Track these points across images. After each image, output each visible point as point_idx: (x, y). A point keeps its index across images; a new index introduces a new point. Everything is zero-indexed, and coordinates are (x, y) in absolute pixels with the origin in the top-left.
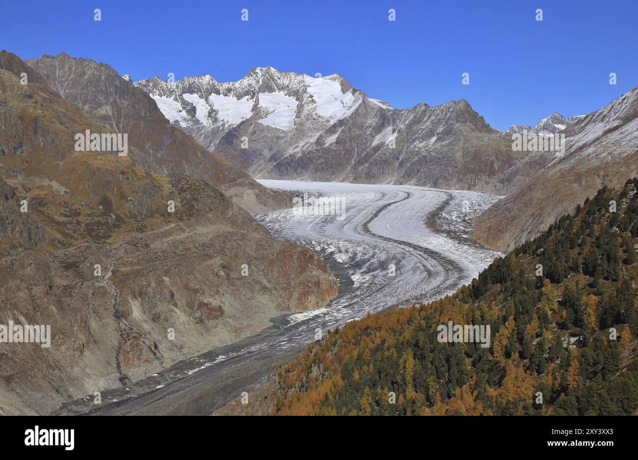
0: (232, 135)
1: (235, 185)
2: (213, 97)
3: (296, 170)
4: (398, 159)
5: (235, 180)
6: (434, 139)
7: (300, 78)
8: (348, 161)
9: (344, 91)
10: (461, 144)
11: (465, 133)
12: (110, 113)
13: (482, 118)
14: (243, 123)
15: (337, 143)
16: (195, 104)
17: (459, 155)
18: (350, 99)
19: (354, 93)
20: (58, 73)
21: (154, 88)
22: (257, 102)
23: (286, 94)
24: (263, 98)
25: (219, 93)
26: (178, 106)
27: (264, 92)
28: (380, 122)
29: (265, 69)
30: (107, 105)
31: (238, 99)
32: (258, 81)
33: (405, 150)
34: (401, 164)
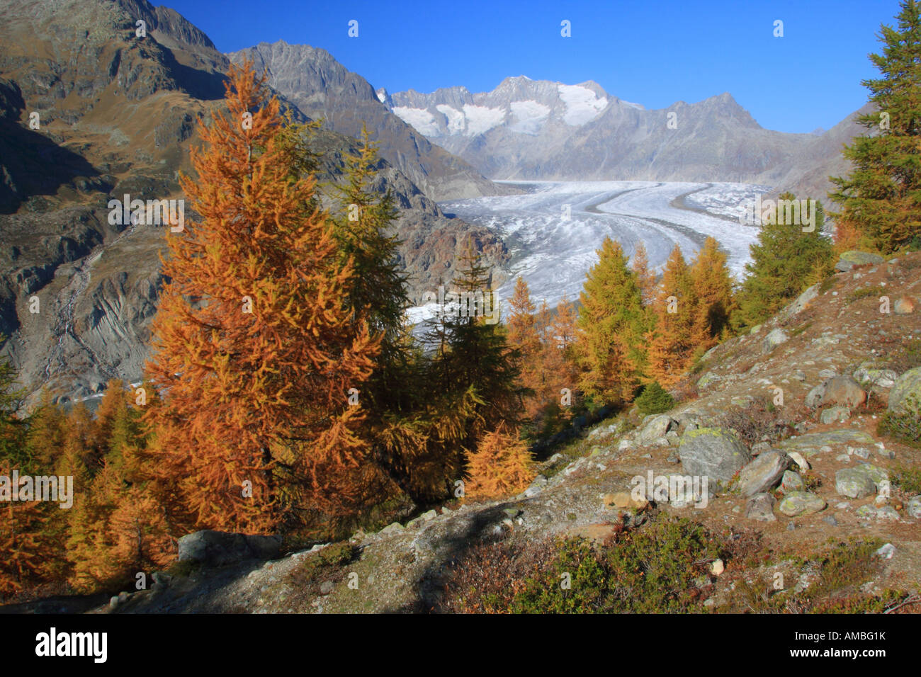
0: (480, 142)
1: (456, 178)
2: (467, 108)
4: (651, 160)
5: (455, 172)
6: (694, 134)
7: (553, 85)
8: (598, 164)
9: (597, 98)
10: (724, 139)
11: (728, 128)
12: (323, 100)
13: (747, 112)
14: (492, 130)
15: (586, 145)
16: (447, 115)
17: (721, 151)
18: (603, 102)
19: (608, 98)
20: (273, 60)
21: (409, 100)
22: (509, 111)
23: (539, 102)
24: (515, 106)
25: (472, 103)
26: (430, 117)
27: (517, 100)
28: (634, 123)
29: (518, 78)
30: (321, 91)
31: (491, 108)
32: (511, 90)
33: (660, 149)
34: (655, 165)
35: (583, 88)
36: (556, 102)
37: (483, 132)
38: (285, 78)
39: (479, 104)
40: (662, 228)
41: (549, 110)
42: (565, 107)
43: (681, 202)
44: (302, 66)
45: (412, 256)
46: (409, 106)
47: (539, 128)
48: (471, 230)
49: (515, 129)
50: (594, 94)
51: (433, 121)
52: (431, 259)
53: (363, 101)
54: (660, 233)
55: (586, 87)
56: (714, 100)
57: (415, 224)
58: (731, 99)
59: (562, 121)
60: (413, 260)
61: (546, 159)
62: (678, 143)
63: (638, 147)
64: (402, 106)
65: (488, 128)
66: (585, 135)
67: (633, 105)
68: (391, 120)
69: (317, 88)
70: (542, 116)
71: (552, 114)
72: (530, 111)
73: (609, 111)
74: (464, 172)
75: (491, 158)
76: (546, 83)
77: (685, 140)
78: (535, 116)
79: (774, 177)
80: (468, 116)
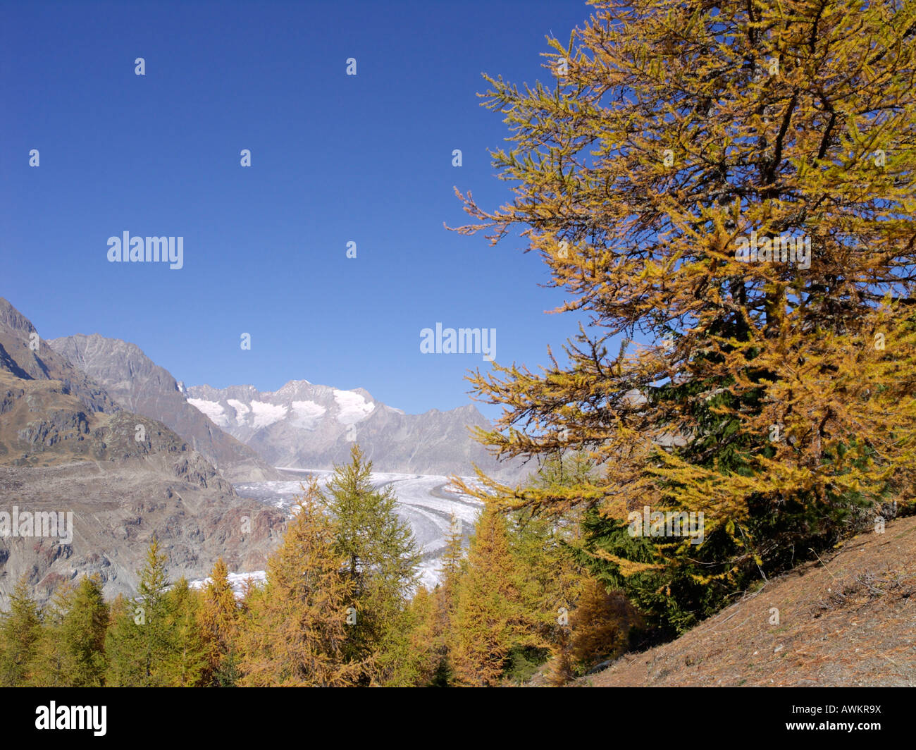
0: (264, 433)
1: (245, 463)
2: (254, 403)
3: (317, 465)
4: (410, 456)
5: (243, 458)
6: (446, 436)
7: (330, 390)
9: (366, 402)
10: (469, 441)
12: (128, 388)
14: (275, 423)
15: (356, 441)
16: (236, 409)
17: (467, 451)
18: (371, 407)
19: (375, 403)
20: (86, 350)
21: (203, 393)
22: (291, 408)
23: (316, 403)
24: (296, 405)
25: (259, 400)
26: (221, 409)
27: (298, 400)
28: (396, 424)
29: (300, 382)
30: (127, 380)
31: (275, 405)
32: (293, 391)
33: (418, 447)
34: (413, 461)
35: (354, 393)
36: (330, 403)
37: (267, 425)
38: (96, 366)
39: (265, 401)
40: (426, 513)
41: (324, 411)
42: (339, 408)
43: (437, 492)
44: (113, 357)
45: (211, 530)
46: (203, 398)
47: (315, 425)
48: (263, 509)
49: (295, 424)
50: (363, 399)
51: (223, 413)
52: (227, 534)
53: (166, 391)
54: (425, 518)
55: (357, 393)
56: (461, 409)
57: (214, 501)
58: (475, 409)
59: (335, 420)
60: (211, 534)
61: (321, 451)
62: (432, 443)
63: (399, 445)
64: (196, 398)
65: (272, 421)
66: (355, 433)
67: (396, 410)
68: (190, 409)
69: (125, 377)
70: (318, 415)
71: (328, 412)
72: (309, 410)
73: (376, 414)
74: (250, 459)
75: (273, 448)
76: (324, 387)
77: (438, 441)
78: (314, 414)
79: (509, 474)
80: (254, 411)
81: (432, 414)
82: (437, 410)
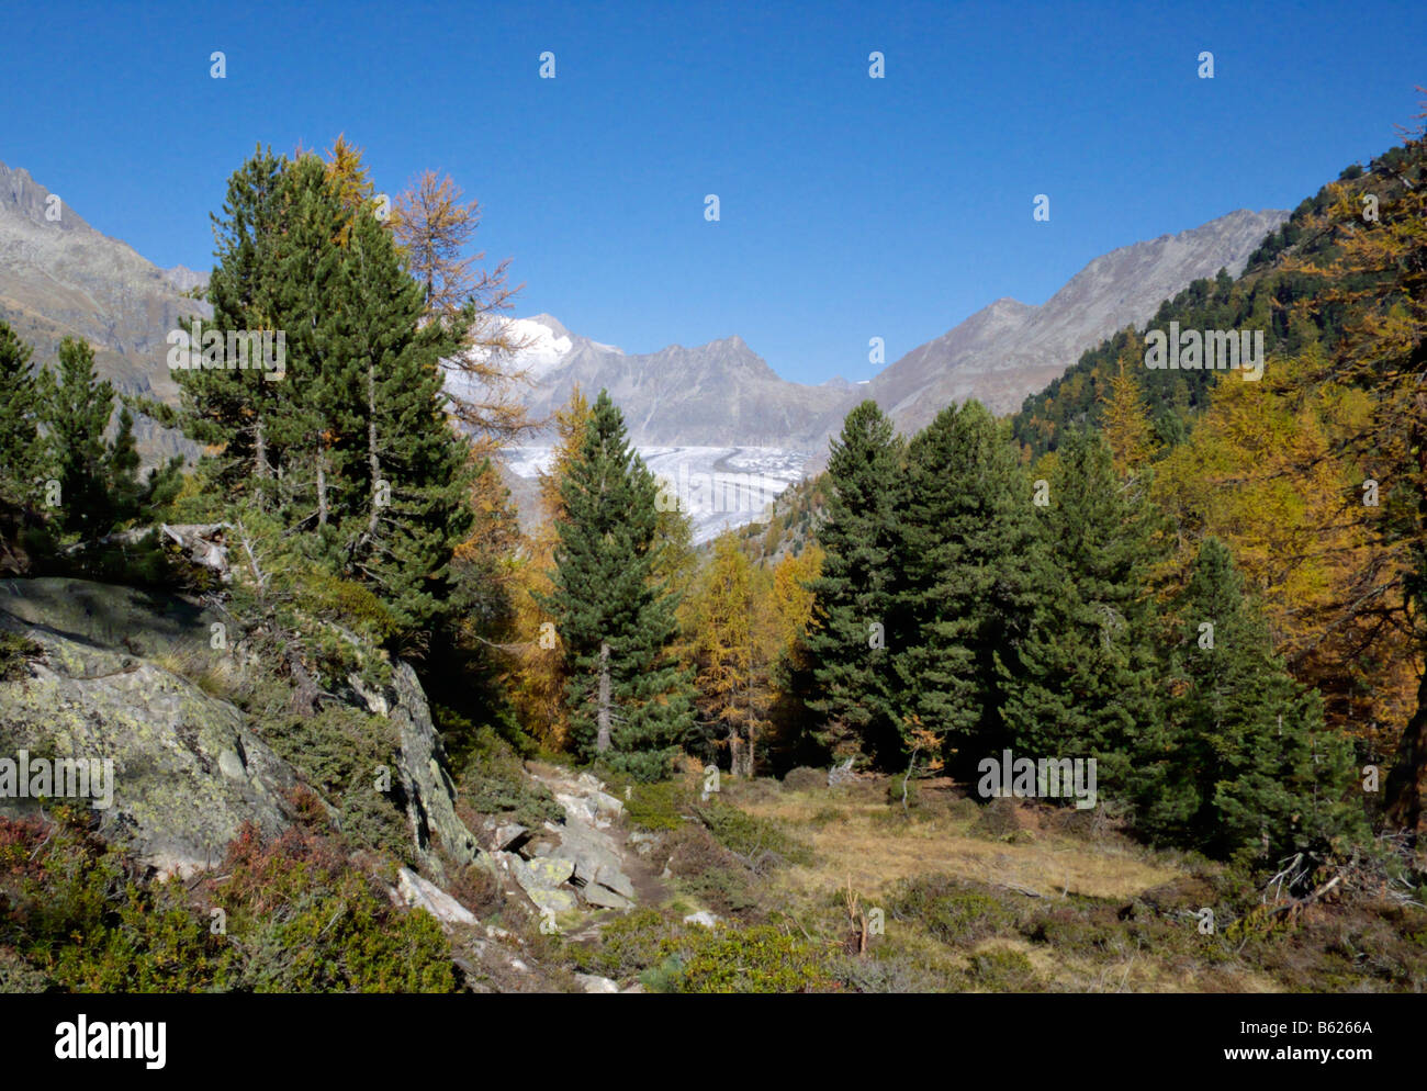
4: (645, 420)
6: (698, 388)
9: (555, 337)
10: (737, 394)
11: (742, 380)
13: (762, 360)
15: (553, 401)
17: (735, 410)
18: (565, 344)
19: (572, 336)
28: (614, 372)
33: (654, 406)
34: (650, 426)
35: (535, 323)
42: (514, 349)
50: (551, 332)
55: (540, 321)
56: (719, 344)
58: (743, 344)
62: (677, 399)
66: (549, 387)
67: (609, 348)
73: (580, 355)
77: (687, 394)
81: (671, 353)
82: (680, 347)
